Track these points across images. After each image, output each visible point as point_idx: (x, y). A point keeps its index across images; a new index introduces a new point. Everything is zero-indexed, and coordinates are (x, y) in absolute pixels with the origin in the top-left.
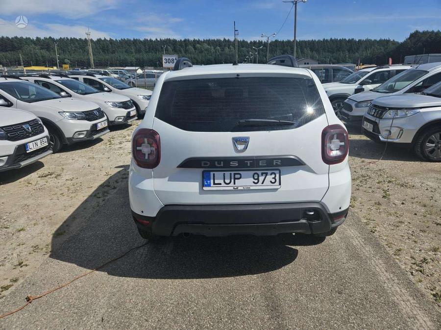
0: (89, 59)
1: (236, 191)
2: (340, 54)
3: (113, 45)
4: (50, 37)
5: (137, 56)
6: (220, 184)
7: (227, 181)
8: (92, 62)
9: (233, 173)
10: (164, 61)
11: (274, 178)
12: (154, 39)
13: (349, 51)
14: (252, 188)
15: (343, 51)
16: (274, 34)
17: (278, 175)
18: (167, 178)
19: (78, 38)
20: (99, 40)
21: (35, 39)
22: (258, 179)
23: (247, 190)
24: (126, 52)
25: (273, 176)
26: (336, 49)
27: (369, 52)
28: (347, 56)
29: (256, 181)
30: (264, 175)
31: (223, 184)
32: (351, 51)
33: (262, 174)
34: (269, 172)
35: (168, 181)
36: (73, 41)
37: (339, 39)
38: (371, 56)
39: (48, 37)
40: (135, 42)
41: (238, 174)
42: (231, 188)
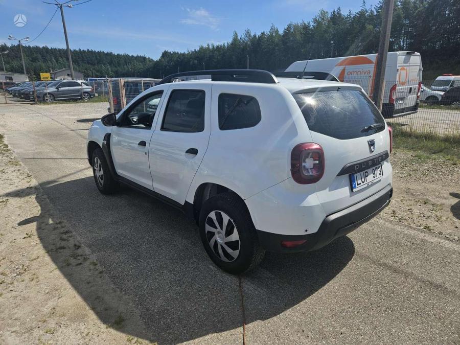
2: (101, 67)
6: (360, 184)
7: (363, 180)
9: (364, 172)
11: (380, 171)
13: (110, 65)
15: (104, 64)
16: (28, 38)
17: (381, 168)
18: (328, 189)
22: (374, 174)
26: (96, 61)
27: (130, 67)
28: (110, 69)
30: (376, 169)
31: (362, 184)
32: (112, 65)
34: (378, 166)
35: (329, 191)
37: (97, 51)
38: (133, 71)
41: (367, 172)
42: (366, 186)
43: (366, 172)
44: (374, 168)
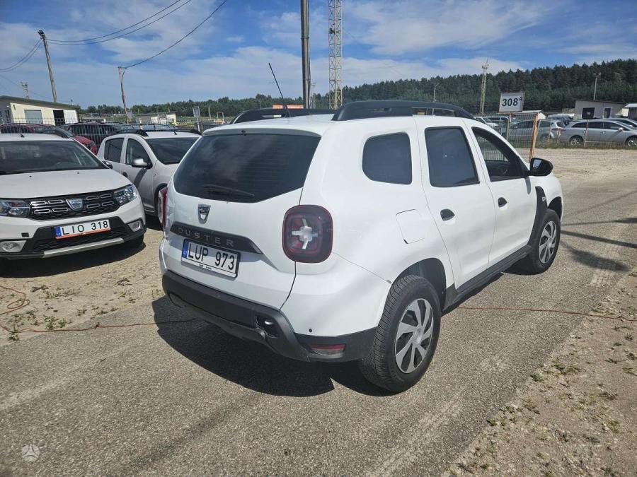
0: (479, 103)
1: (200, 269)
3: (519, 79)
4: (438, 77)
5: (557, 92)
6: (193, 257)
7: (198, 256)
8: (482, 106)
9: (203, 246)
10: (502, 102)
11: (232, 263)
12: (599, 63)
14: (213, 269)
17: (236, 260)
19: (471, 75)
20: (501, 74)
21: (420, 80)
22: (219, 260)
23: (209, 272)
24: (538, 88)
25: (232, 260)
29: (218, 262)
30: (225, 256)
31: (195, 259)
33: (224, 254)
34: (230, 254)
36: (465, 78)
39: (435, 77)
40: (558, 70)
41: (206, 249)
42: (198, 265)
43: (204, 249)
44: (222, 252)
